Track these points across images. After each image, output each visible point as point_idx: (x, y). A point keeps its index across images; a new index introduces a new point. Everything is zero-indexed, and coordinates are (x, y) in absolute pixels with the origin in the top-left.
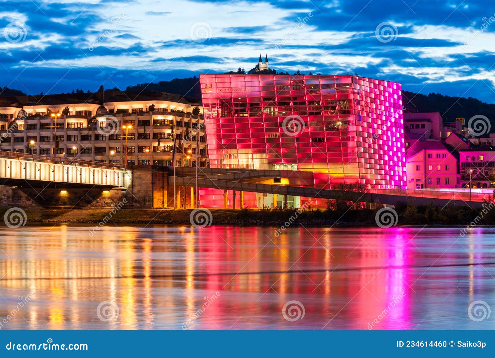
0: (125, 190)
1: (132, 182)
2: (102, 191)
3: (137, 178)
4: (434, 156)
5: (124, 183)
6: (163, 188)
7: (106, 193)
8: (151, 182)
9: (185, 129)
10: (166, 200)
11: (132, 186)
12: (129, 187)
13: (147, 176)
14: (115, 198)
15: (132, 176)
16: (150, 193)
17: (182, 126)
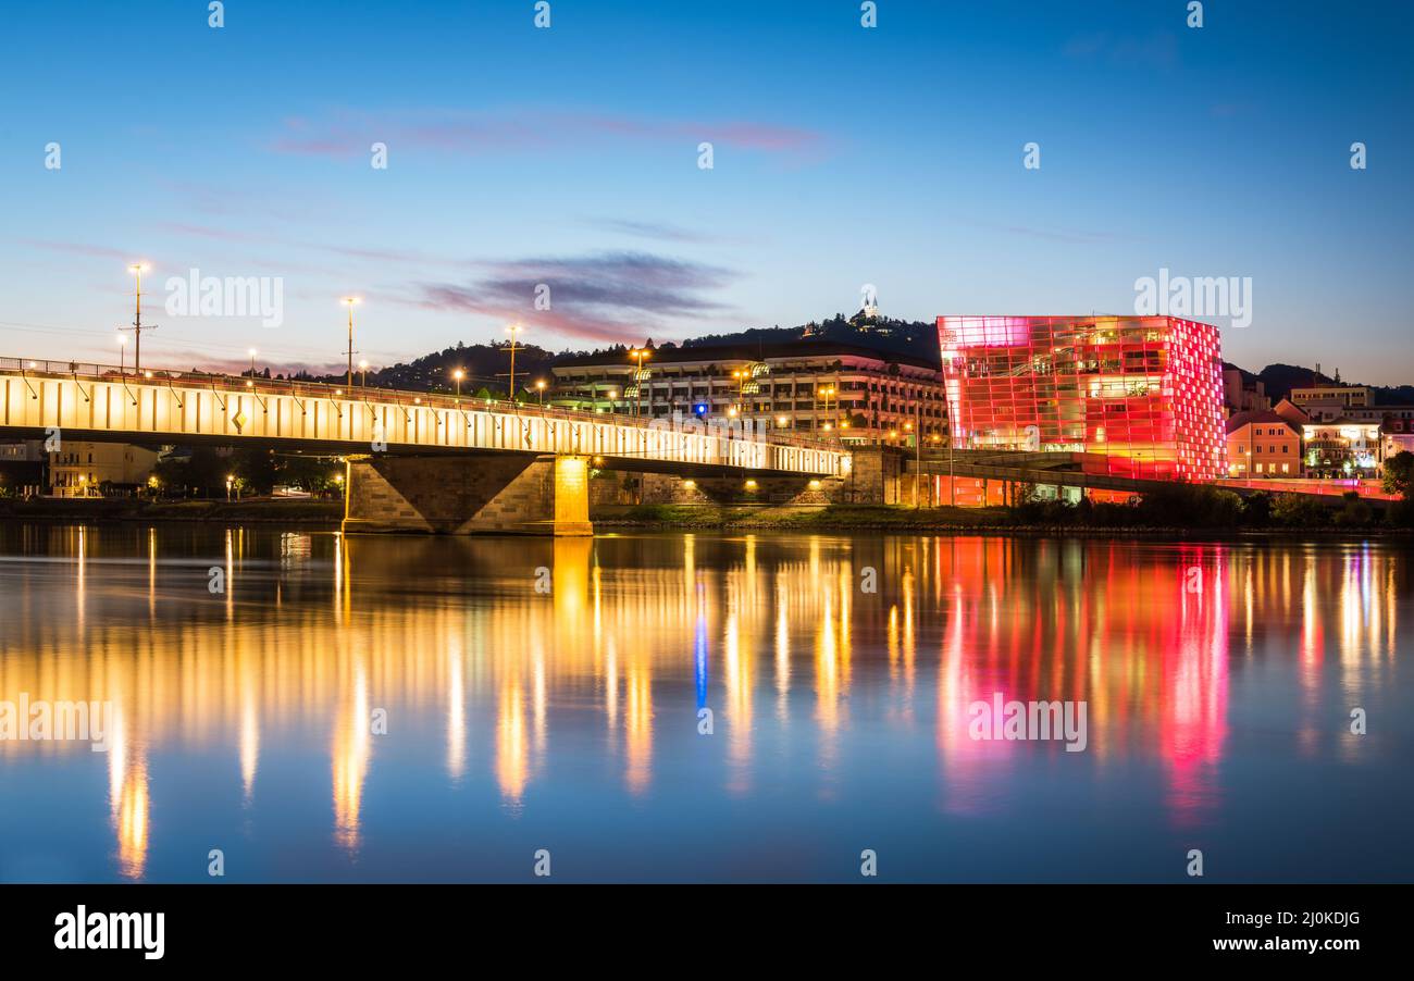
0: (842, 480)
1: (853, 469)
2: (808, 482)
3: (860, 463)
4: (1265, 432)
5: (840, 470)
6: (895, 477)
7: (815, 484)
8: (880, 468)
9: (881, 395)
10: (898, 495)
11: (853, 474)
12: (848, 476)
13: (875, 462)
14: (829, 491)
15: (853, 460)
16: (880, 485)
17: (879, 392)
